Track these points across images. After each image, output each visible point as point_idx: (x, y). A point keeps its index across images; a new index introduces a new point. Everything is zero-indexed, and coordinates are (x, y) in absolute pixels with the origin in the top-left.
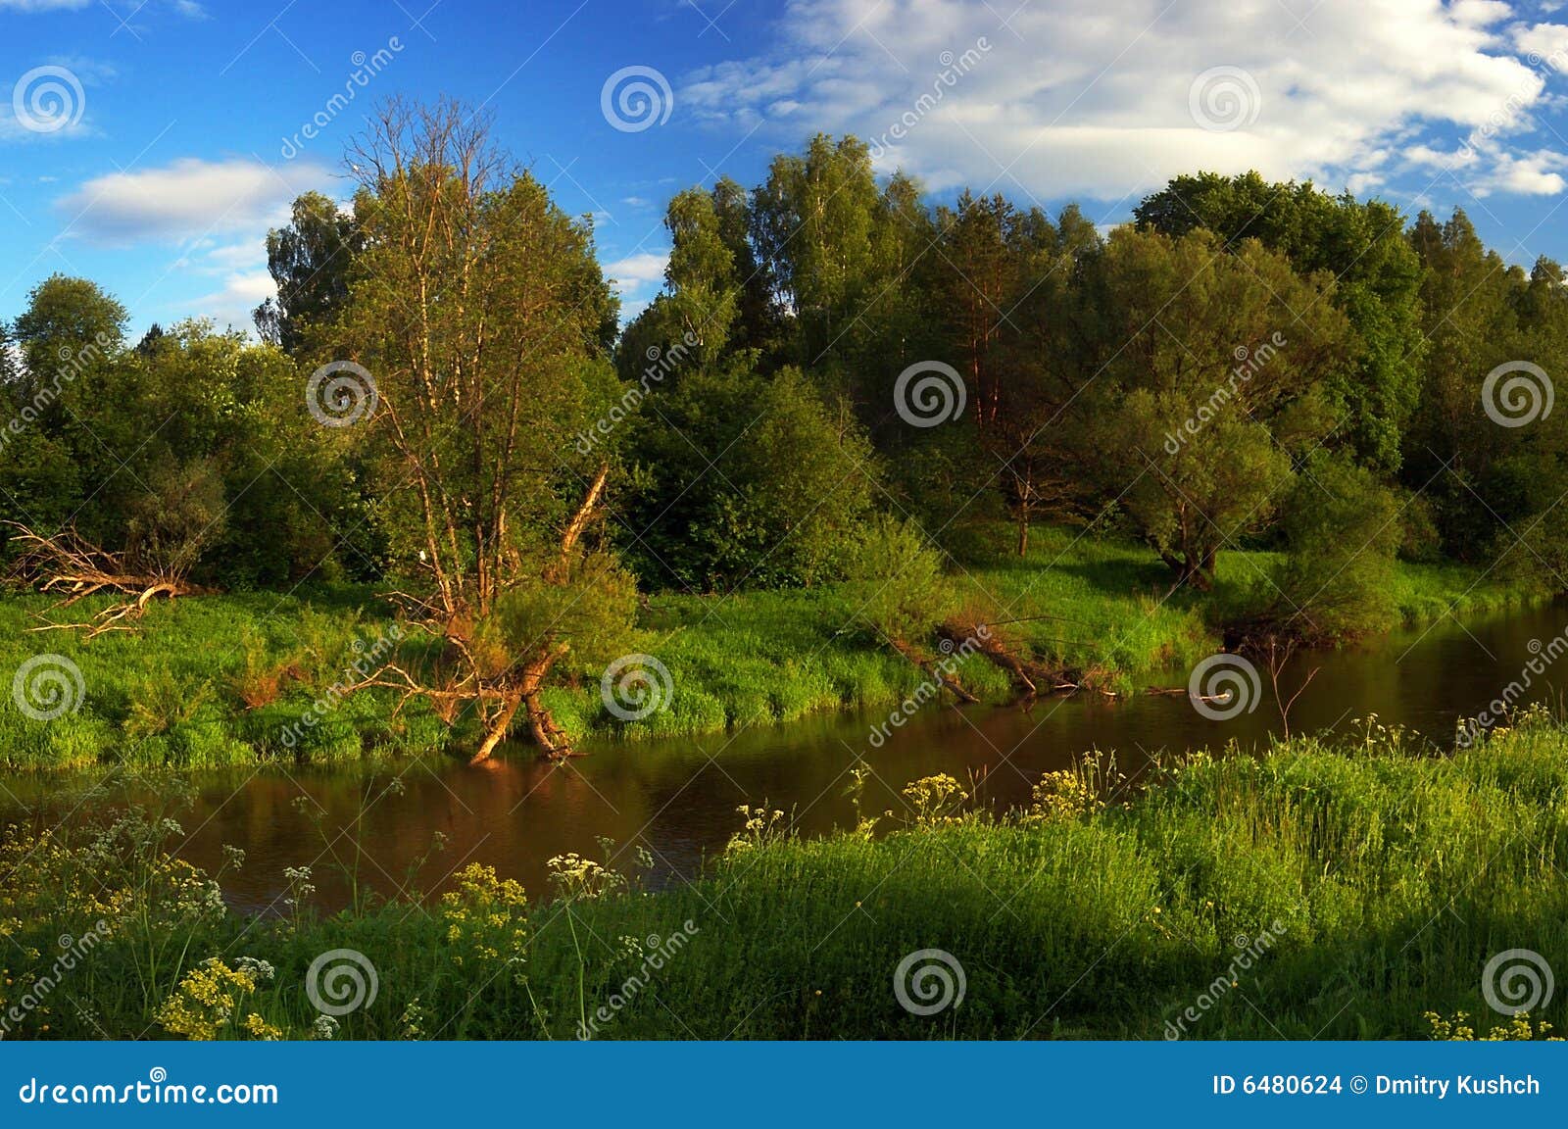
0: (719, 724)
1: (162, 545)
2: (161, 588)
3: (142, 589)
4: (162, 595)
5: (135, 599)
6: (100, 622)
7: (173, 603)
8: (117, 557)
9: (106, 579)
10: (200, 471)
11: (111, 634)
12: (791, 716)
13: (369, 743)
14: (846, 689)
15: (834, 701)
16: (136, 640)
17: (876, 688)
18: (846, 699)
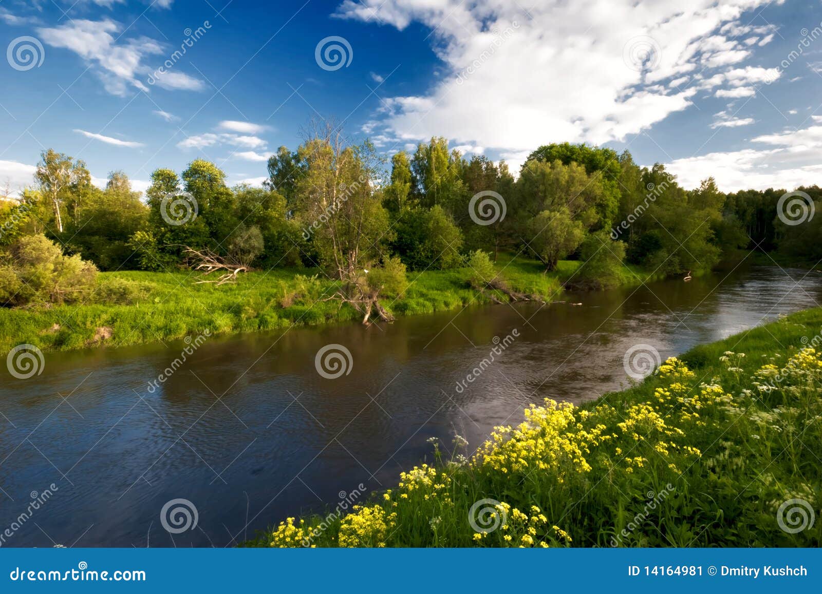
0: (431, 311)
1: (241, 254)
2: (241, 269)
3: (235, 269)
4: (242, 271)
5: (233, 272)
6: (220, 280)
7: (246, 274)
8: (225, 258)
9: (221, 266)
10: (255, 230)
11: (226, 284)
12: (452, 308)
13: (327, 319)
14: (465, 300)
15: (461, 303)
16: (235, 286)
17: (472, 300)
18: (464, 303)
